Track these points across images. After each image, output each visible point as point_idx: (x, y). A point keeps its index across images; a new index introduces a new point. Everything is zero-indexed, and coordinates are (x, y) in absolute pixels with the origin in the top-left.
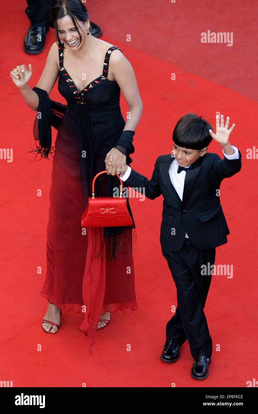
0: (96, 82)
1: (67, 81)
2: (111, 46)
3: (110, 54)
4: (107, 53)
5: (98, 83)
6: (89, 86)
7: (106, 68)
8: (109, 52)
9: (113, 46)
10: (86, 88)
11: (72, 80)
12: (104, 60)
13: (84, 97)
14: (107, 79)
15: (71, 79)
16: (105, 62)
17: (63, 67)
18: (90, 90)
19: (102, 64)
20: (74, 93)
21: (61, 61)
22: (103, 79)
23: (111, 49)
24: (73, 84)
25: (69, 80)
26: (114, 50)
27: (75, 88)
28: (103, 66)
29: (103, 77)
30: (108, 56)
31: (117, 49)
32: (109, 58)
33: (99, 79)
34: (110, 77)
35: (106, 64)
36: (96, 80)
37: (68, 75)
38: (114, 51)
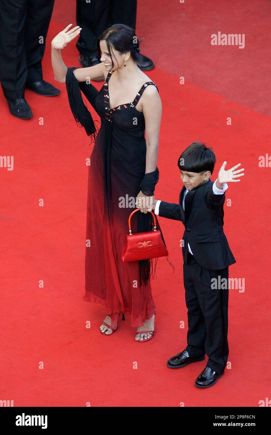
0: (125, 106)
1: (105, 96)
2: (149, 80)
3: (146, 87)
4: (144, 85)
5: (126, 108)
6: (118, 107)
7: (138, 98)
8: (146, 85)
9: (152, 81)
10: (115, 108)
11: (109, 97)
12: (139, 91)
13: (111, 116)
14: (134, 107)
15: (108, 95)
16: (139, 93)
17: (108, 83)
18: (117, 111)
19: (137, 93)
20: (106, 109)
21: (108, 77)
22: (131, 106)
23: (148, 84)
24: (108, 100)
25: (107, 96)
26: (150, 84)
27: (108, 105)
28: (136, 95)
29: (132, 104)
30: (143, 88)
31: (154, 85)
32: (144, 90)
33: (128, 105)
34: (138, 107)
35: (139, 95)
36: (126, 105)
37: (108, 92)
38: (150, 86)
